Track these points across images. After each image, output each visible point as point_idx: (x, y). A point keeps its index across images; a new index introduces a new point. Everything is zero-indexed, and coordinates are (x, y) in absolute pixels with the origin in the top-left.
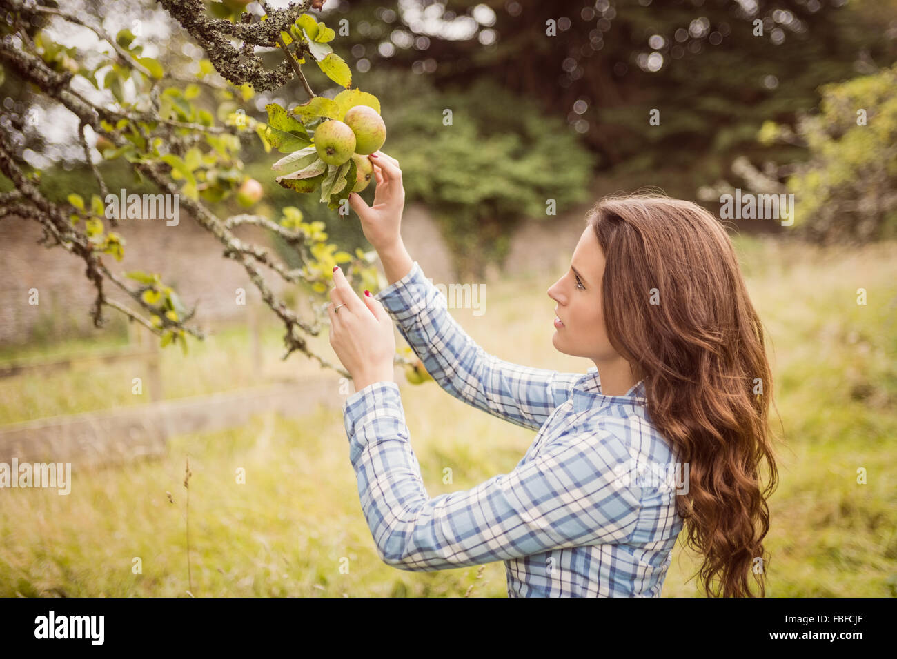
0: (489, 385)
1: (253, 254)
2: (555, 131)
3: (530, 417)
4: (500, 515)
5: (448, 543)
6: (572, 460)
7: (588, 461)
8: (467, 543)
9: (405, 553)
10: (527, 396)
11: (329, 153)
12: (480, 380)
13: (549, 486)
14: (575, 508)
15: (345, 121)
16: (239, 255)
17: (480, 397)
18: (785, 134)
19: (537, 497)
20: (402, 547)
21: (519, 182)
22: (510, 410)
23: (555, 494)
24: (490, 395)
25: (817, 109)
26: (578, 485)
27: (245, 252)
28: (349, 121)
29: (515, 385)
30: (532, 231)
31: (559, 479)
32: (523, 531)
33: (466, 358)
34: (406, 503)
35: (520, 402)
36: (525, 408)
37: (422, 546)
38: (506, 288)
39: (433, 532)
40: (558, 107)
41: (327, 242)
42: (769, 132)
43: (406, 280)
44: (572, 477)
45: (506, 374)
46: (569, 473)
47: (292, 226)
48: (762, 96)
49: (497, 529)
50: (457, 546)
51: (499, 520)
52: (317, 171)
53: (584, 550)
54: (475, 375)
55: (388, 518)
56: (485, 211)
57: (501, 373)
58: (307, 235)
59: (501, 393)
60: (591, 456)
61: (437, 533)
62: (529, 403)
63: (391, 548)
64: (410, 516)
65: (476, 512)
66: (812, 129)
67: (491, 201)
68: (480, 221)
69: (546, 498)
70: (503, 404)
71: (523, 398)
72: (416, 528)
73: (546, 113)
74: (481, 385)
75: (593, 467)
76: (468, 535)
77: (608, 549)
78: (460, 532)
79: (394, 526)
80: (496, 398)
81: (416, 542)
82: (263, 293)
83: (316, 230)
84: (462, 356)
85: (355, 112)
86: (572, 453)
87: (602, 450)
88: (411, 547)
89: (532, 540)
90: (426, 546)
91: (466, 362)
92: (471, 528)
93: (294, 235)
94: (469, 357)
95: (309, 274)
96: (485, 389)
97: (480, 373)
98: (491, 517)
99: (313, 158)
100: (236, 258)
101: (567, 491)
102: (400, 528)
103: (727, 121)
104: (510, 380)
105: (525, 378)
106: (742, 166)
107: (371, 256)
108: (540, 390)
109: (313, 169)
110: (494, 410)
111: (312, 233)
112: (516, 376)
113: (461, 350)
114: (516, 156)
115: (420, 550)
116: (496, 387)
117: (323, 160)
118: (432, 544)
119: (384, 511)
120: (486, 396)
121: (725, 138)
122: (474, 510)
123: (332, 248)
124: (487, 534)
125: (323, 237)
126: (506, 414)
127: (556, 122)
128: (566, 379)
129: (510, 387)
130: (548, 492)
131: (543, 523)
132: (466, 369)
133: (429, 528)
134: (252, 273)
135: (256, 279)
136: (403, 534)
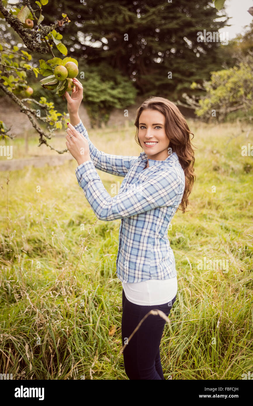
0: (102, 160)
1: (30, 111)
2: (126, 81)
3: (116, 170)
4: (139, 199)
5: (123, 210)
6: (161, 180)
7: (166, 180)
8: (129, 210)
9: (108, 215)
10: (116, 164)
11: (59, 76)
12: (98, 159)
13: (155, 189)
14: (162, 195)
15: (65, 67)
16: (25, 111)
17: (98, 164)
18: (199, 86)
19: (151, 193)
20: (107, 214)
21: (113, 97)
22: (109, 168)
23: (157, 191)
24: (102, 163)
25: (209, 80)
26: (164, 188)
27: (28, 110)
28: (66, 66)
29: (111, 160)
30: (117, 112)
31: (158, 186)
32: (147, 204)
33: (93, 152)
34: (107, 199)
35: (113, 165)
36: (115, 167)
37: (114, 212)
38: (107, 130)
39: (118, 207)
40: (127, 73)
41: (55, 109)
42: (194, 85)
43: (78, 125)
44: (162, 185)
45: (108, 157)
46: (161, 184)
47: (43, 103)
48: (192, 74)
49: (139, 204)
50: (126, 211)
51: (139, 201)
52: (55, 82)
53: (158, 209)
54: (97, 157)
55: (101, 205)
56: (102, 105)
57: (106, 156)
58: (48, 106)
59: (106, 163)
60: (167, 178)
61: (119, 208)
62: (116, 166)
63: (103, 214)
64: (109, 203)
65: (131, 199)
66: (207, 85)
67: (103, 102)
68: (100, 108)
69: (154, 193)
70: (107, 166)
71: (114, 164)
72: (112, 207)
73: (123, 75)
74: (99, 160)
75: (168, 182)
76: (130, 207)
77: (166, 208)
78: (127, 207)
79: (104, 207)
80: (105, 164)
81: (113, 211)
82: (33, 124)
83: (51, 105)
84: (92, 151)
85: (68, 63)
86: (161, 178)
87: (170, 176)
88: (111, 213)
89: (149, 207)
90: (116, 212)
91: (93, 153)
92: (130, 205)
93: (44, 106)
94: (94, 151)
95: (48, 119)
96: (100, 161)
97: (98, 156)
98: (136, 201)
99: (53, 79)
100: (24, 112)
101: (161, 190)
102: (106, 207)
103: (181, 81)
104: (109, 159)
105: (114, 158)
106: (184, 95)
107: (68, 115)
108: (120, 162)
109: (53, 82)
110: (103, 168)
111: (50, 106)
112: (111, 157)
113: (92, 149)
114: (113, 88)
115: (113, 214)
116: (105, 161)
117: (57, 79)
118: (118, 211)
119: (99, 202)
120: (101, 164)
121: (179, 87)
122: (130, 199)
123: (56, 111)
124: (135, 206)
125: (53, 107)
126: (107, 170)
127: (126, 78)
128: (128, 158)
129: (110, 161)
130: (155, 191)
131: (153, 201)
132: (93, 155)
133: (116, 206)
134: (30, 118)
135: (31, 119)
136: (108, 209)
